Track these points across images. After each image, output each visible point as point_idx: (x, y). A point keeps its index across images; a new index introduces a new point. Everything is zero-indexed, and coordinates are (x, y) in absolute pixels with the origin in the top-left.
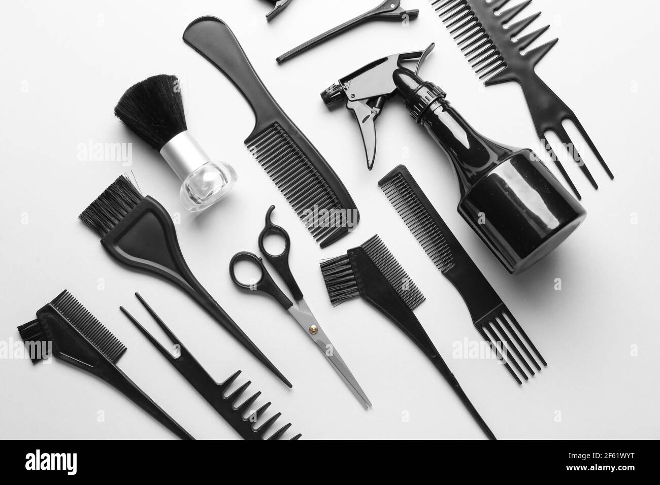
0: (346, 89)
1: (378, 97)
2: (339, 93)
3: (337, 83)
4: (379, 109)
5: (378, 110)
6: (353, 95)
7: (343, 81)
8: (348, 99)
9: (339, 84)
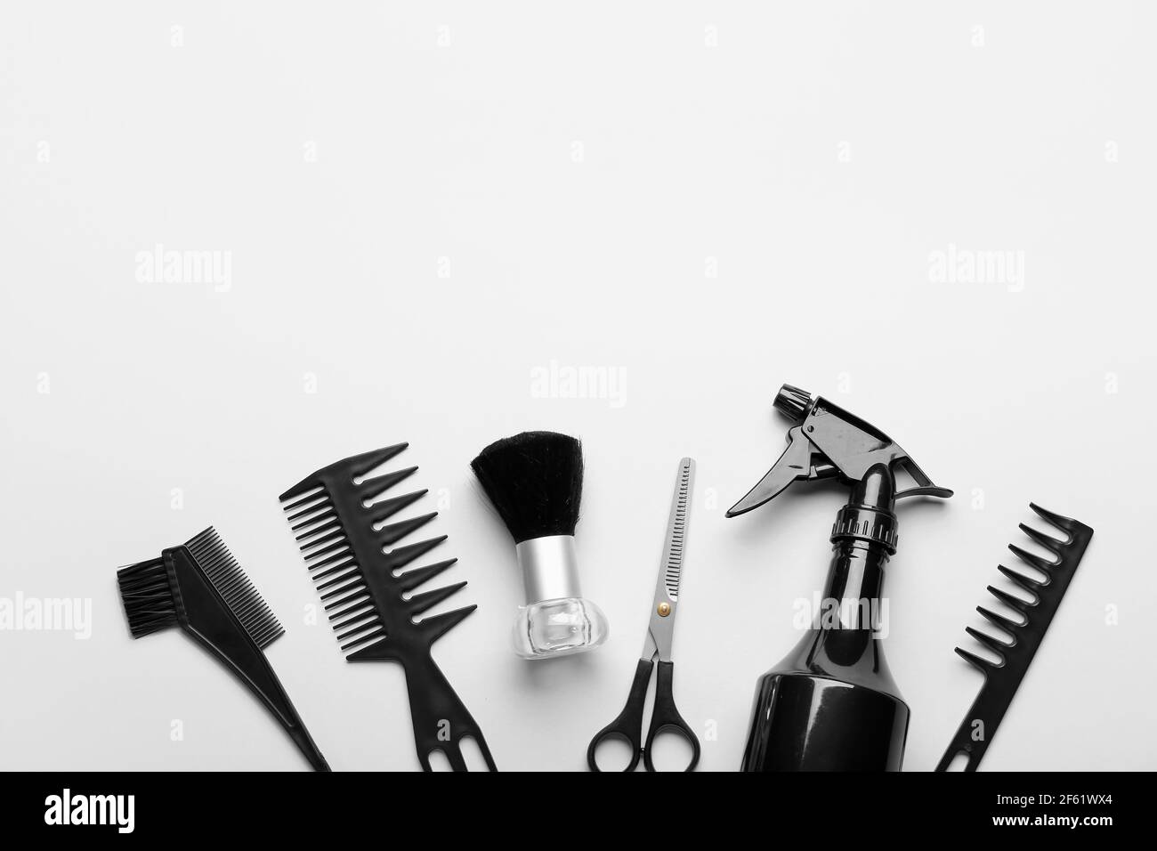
0: (813, 414)
1: (830, 462)
2: (802, 409)
3: (814, 398)
4: (816, 475)
5: (814, 475)
6: (812, 428)
7: (822, 403)
8: (802, 424)
9: (814, 400)
